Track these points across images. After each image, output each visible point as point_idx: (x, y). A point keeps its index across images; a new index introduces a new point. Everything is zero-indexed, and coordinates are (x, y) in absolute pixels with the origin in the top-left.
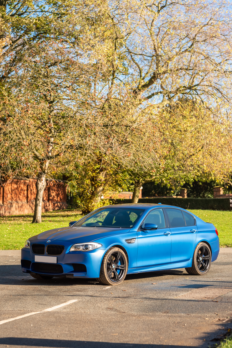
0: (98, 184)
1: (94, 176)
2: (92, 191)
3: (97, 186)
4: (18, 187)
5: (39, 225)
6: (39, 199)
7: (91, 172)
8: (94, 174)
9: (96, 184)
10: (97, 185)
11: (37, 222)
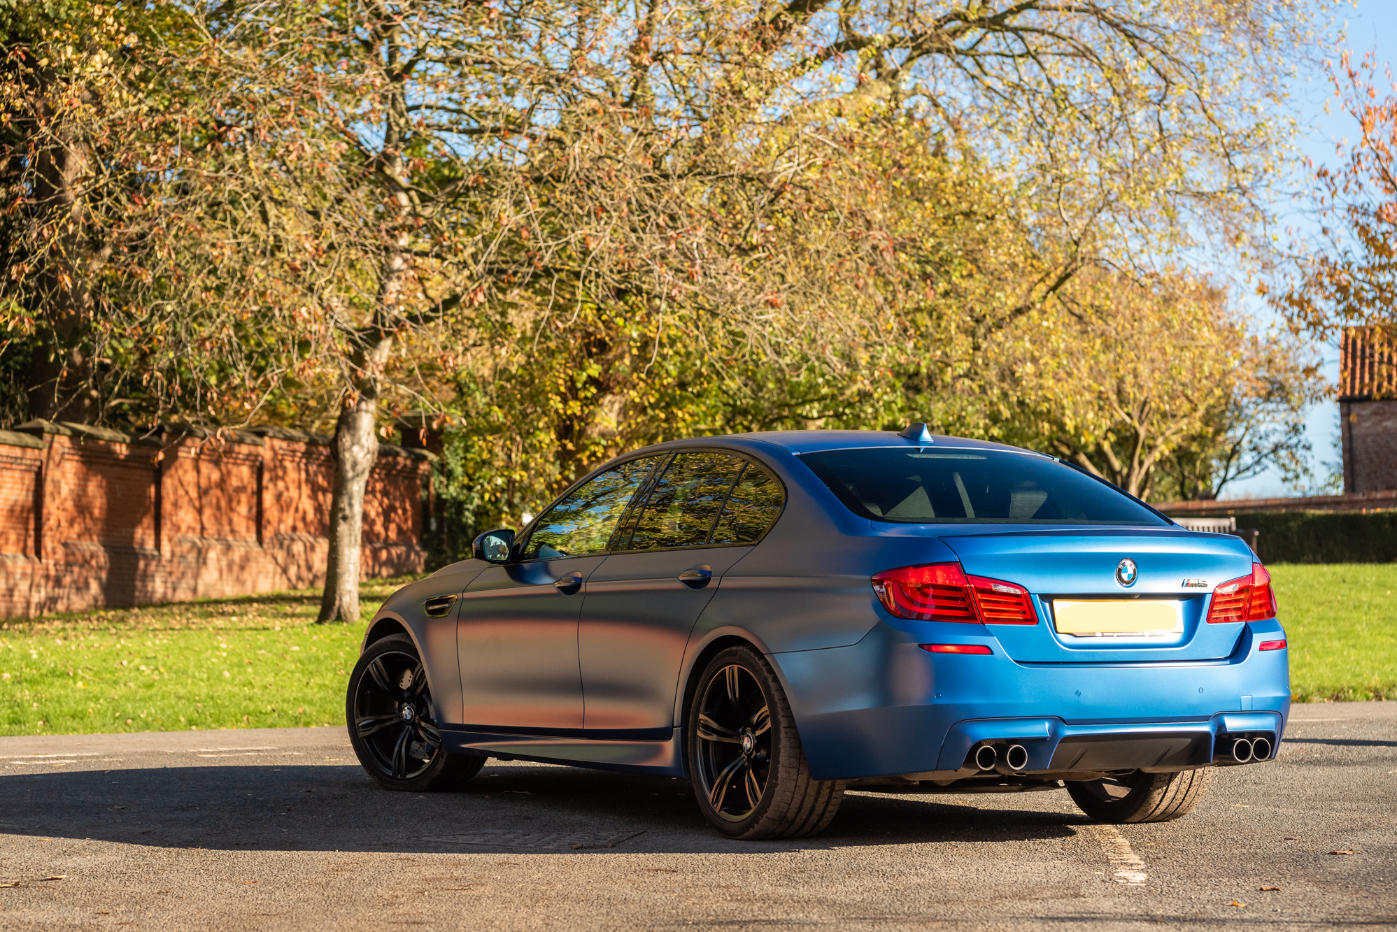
0: (593, 448)
1: (570, 418)
2: (565, 483)
3: (589, 458)
4: (222, 475)
5: (351, 632)
6: (347, 512)
7: (558, 398)
8: (575, 407)
9: (583, 448)
10: (588, 453)
11: (339, 618)
